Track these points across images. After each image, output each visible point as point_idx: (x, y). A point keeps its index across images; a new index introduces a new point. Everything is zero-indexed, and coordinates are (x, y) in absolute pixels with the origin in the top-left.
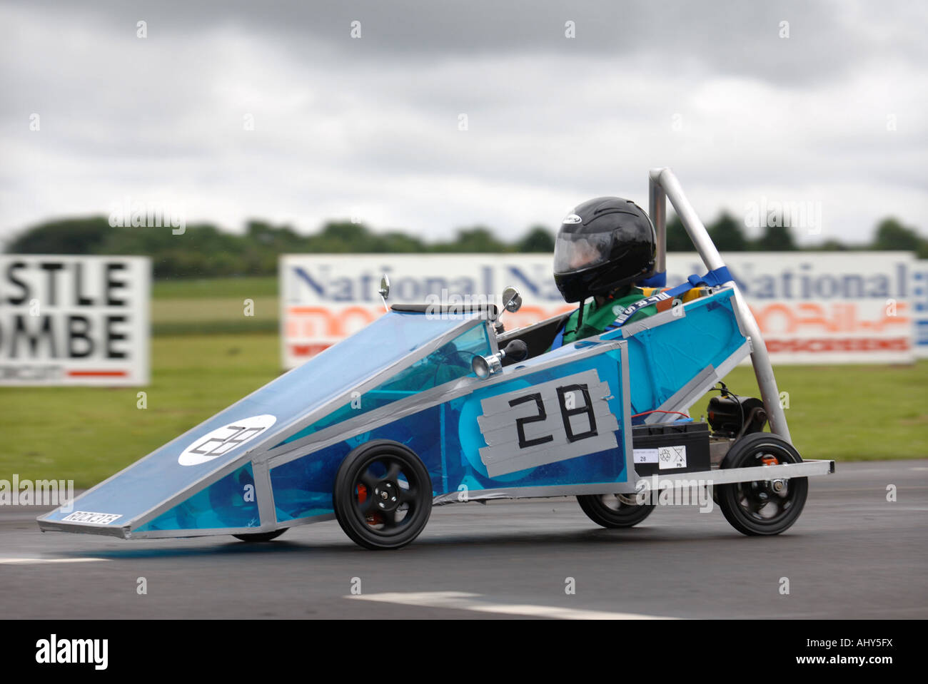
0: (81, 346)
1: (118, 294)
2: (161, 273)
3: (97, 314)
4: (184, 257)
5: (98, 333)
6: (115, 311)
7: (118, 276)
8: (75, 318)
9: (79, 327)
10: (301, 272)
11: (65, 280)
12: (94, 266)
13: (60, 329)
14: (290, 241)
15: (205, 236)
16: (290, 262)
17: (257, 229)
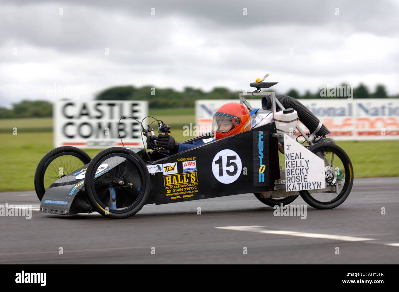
0: (122, 134)
1: (136, 115)
2: (152, 106)
3: (128, 122)
4: (162, 100)
5: (128, 129)
6: (134, 121)
7: (136, 108)
8: (120, 124)
9: (121, 127)
10: (203, 107)
11: (116, 109)
12: (127, 104)
13: (115, 128)
14: (200, 94)
15: (169, 93)
16: (200, 103)
17: (188, 90)
